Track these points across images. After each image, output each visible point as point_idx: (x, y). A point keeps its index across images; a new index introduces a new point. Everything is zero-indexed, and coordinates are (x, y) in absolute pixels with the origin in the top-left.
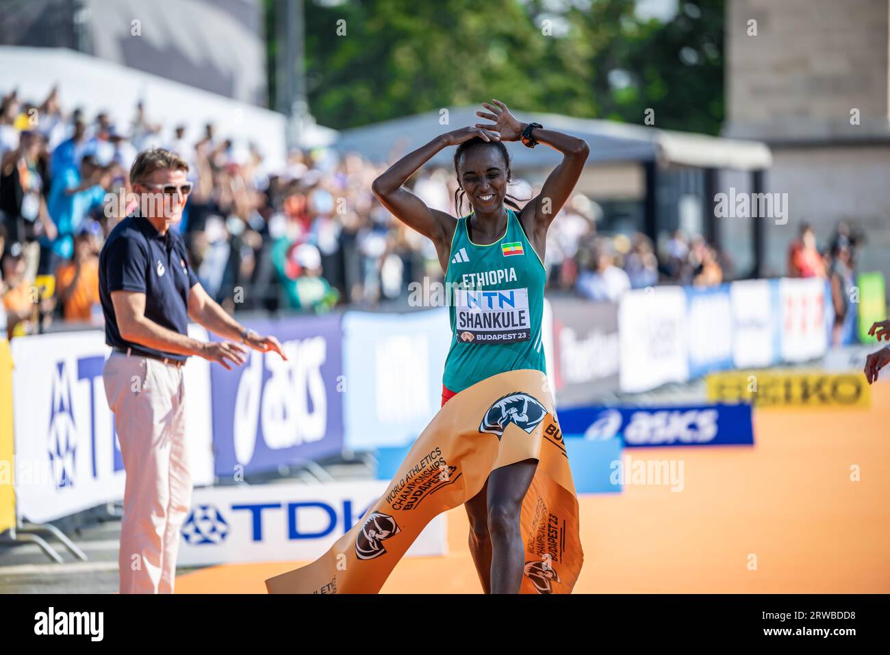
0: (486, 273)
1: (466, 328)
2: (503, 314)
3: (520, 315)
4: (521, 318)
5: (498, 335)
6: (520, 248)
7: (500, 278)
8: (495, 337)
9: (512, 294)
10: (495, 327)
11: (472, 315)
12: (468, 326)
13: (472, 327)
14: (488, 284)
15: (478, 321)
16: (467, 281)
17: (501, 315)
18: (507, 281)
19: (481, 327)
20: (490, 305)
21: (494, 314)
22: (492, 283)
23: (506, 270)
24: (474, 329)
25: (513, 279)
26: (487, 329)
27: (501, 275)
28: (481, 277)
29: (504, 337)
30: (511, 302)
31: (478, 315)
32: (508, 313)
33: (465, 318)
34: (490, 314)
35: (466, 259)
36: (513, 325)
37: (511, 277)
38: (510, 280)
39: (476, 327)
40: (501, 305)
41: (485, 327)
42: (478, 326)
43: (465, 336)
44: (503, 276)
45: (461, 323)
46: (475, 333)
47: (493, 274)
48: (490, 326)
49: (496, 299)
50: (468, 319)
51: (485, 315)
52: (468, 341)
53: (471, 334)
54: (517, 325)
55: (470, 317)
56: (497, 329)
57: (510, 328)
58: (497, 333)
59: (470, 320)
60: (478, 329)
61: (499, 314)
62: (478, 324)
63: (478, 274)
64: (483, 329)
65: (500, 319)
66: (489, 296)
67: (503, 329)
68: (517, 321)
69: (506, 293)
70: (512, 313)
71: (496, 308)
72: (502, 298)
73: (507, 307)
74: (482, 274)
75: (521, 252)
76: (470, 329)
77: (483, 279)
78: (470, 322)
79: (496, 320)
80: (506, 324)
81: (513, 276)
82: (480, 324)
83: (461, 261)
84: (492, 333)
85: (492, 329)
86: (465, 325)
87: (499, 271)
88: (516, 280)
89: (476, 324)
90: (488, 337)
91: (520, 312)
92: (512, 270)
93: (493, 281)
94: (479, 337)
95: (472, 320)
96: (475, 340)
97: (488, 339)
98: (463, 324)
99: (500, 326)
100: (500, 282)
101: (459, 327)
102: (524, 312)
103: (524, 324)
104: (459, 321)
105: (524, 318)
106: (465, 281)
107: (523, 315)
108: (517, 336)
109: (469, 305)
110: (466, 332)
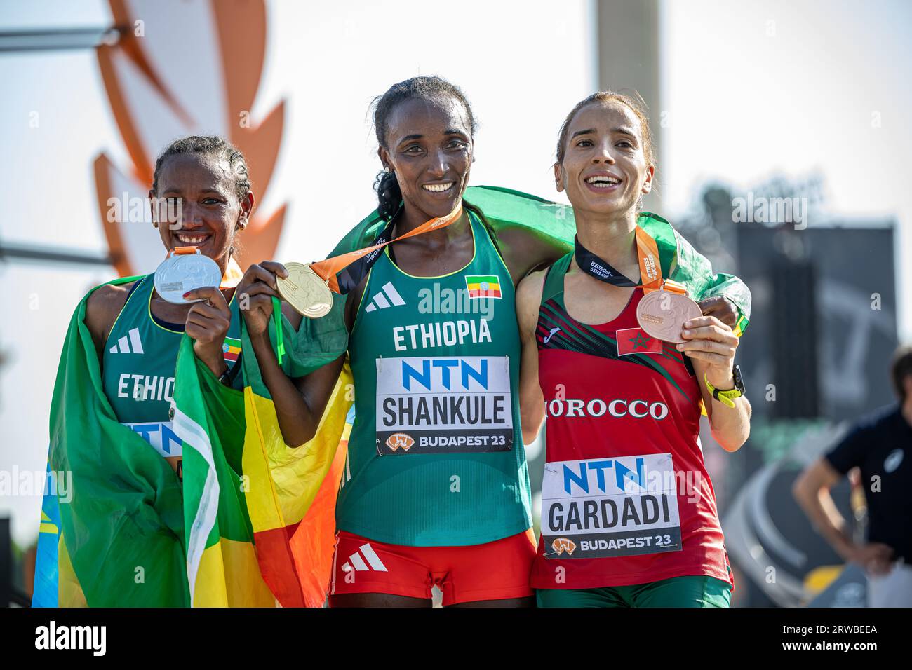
0: (438, 325)
1: (396, 427)
2: (468, 398)
3: (495, 405)
4: (497, 409)
5: (459, 438)
7: (461, 335)
8: (452, 441)
9: (484, 364)
10: (453, 422)
11: (410, 400)
12: (401, 423)
13: (411, 423)
14: (440, 344)
15: (423, 412)
16: (402, 338)
17: (465, 400)
18: (475, 341)
19: (429, 422)
20: (446, 383)
21: (452, 399)
22: (448, 343)
23: (472, 322)
24: (414, 427)
25: (485, 338)
26: (440, 426)
27: (464, 330)
28: (427, 332)
29: (468, 440)
30: (483, 379)
31: (422, 400)
32: (477, 398)
33: (396, 409)
34: (445, 399)
35: (398, 301)
36: (485, 421)
37: (482, 334)
38: (481, 340)
39: (417, 423)
40: (465, 383)
41: (435, 422)
42: (423, 421)
43: (394, 441)
44: (466, 333)
45: (385, 420)
46: (415, 435)
47: (449, 328)
48: (445, 422)
49: (455, 373)
50: (402, 411)
51: (436, 400)
52: (400, 449)
53: (407, 437)
54: (489, 421)
55: (406, 406)
56: (458, 426)
57: (479, 425)
58: (456, 433)
59: (406, 411)
60: (423, 426)
61: (461, 398)
62: (423, 417)
63: (423, 326)
64: (432, 427)
65: (463, 408)
66: (445, 366)
67: (467, 426)
68: (489, 414)
69: (474, 362)
70: (483, 398)
71: (457, 389)
72: (467, 370)
73: (475, 387)
74: (430, 325)
76: (406, 427)
77: (431, 335)
78: (406, 415)
79: (455, 410)
80: (473, 418)
81: (486, 334)
82: (427, 416)
83: (390, 306)
84: (448, 433)
85: (449, 426)
86: (394, 422)
87: (460, 323)
88: (490, 340)
89: (419, 417)
90: (441, 441)
91: (497, 399)
93: (450, 339)
94: (424, 442)
95: (409, 411)
96: (416, 448)
97: (441, 444)
98: (390, 419)
99: (462, 422)
100: (461, 342)
101: (381, 427)
102: (501, 398)
103: (502, 421)
104: (380, 414)
105: (501, 409)
106: (398, 339)
107: (500, 404)
108: (490, 441)
109: (406, 384)
110: (397, 435)
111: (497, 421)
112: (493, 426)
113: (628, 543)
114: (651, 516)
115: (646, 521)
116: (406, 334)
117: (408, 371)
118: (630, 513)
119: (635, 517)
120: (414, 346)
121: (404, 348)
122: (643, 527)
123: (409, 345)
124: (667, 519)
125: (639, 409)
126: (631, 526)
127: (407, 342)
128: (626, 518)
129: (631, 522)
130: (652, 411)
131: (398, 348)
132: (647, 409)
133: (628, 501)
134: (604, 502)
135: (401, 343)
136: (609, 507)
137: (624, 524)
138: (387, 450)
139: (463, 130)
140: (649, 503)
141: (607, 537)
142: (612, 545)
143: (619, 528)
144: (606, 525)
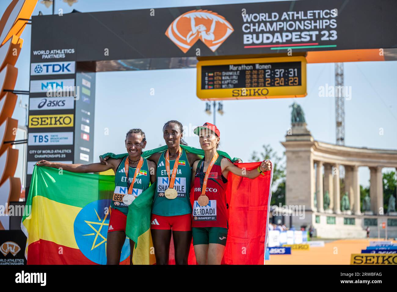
1: (161, 191)
3: (182, 188)
4: (182, 189)
6: (185, 163)
9: (180, 179)
11: (164, 186)
17: (175, 187)
18: (178, 174)
30: (179, 182)
31: (166, 186)
32: (178, 186)
33: (161, 188)
35: (163, 165)
36: (179, 191)
39: (165, 191)
40: (175, 183)
50: (162, 188)
52: (161, 196)
54: (181, 191)
55: (163, 187)
68: (181, 189)
69: (177, 179)
70: (179, 186)
75: (184, 164)
76: (163, 192)
78: (163, 189)
81: (180, 172)
83: (161, 166)
86: (160, 191)
88: (181, 174)
89: (165, 189)
91: (182, 186)
92: (180, 170)
95: (163, 188)
96: (164, 196)
101: (158, 191)
102: (184, 186)
103: (184, 191)
104: (158, 189)
105: (183, 189)
106: (162, 173)
107: (183, 187)
108: (180, 195)
109: (163, 183)
110: (161, 193)
111: (182, 191)
112: (181, 192)
113: (206, 218)
114: (211, 213)
115: (210, 214)
116: (164, 172)
117: (164, 180)
118: (207, 212)
119: (208, 213)
120: (165, 174)
121: (163, 175)
122: (209, 215)
123: (164, 174)
124: (214, 214)
125: (211, 190)
126: (207, 215)
127: (164, 173)
128: (206, 213)
129: (207, 214)
130: (214, 190)
131: (162, 175)
132: (213, 190)
133: (207, 209)
134: (202, 209)
135: (163, 174)
136: (203, 210)
137: (206, 214)
138: (159, 196)
139: (177, 130)
140: (211, 210)
141: (203, 217)
142: (204, 218)
143: (205, 215)
144: (203, 214)
